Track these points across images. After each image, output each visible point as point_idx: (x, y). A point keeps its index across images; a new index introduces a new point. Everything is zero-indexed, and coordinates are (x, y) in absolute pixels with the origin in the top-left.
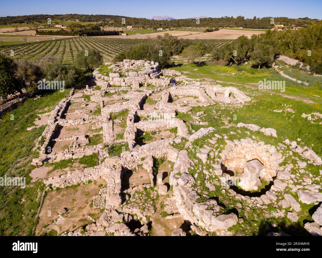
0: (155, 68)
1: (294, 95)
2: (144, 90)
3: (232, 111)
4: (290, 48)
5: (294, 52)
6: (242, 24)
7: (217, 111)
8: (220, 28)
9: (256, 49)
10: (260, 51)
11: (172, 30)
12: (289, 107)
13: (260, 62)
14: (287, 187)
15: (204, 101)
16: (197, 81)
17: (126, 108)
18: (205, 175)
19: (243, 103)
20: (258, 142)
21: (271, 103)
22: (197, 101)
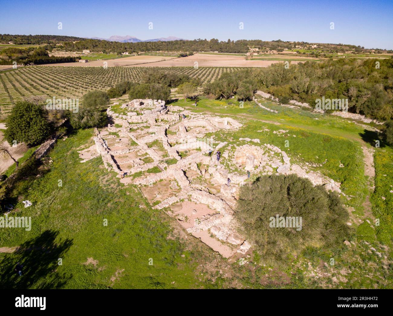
0: (163, 105)
1: (269, 120)
2: (162, 125)
3: (232, 133)
4: (264, 84)
5: (267, 87)
6: (217, 48)
7: (224, 134)
8: (194, 52)
9: (240, 88)
10: (243, 89)
11: (140, 55)
12: (266, 128)
13: (244, 97)
14: (267, 163)
15: (211, 129)
16: (201, 115)
17: (156, 139)
18: (229, 164)
19: (238, 128)
20: (251, 145)
21: (255, 126)
22: (206, 130)
